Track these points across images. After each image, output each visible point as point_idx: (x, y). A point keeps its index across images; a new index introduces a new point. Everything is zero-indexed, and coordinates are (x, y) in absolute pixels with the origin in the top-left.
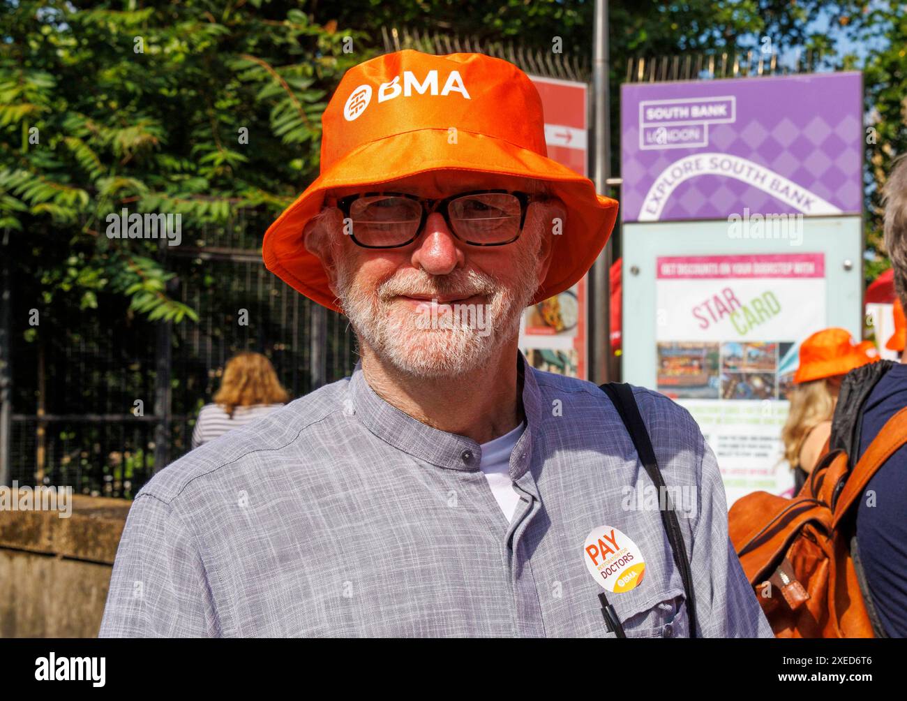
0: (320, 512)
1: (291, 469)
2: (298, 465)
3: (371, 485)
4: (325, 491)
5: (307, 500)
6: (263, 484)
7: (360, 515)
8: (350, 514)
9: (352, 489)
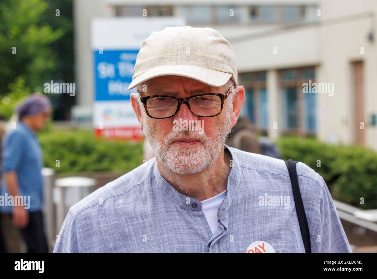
0: (132, 229)
1: (123, 208)
2: (126, 206)
3: (152, 217)
4: (135, 219)
5: (127, 222)
6: (111, 213)
7: (147, 231)
8: (143, 230)
9: (145, 219)
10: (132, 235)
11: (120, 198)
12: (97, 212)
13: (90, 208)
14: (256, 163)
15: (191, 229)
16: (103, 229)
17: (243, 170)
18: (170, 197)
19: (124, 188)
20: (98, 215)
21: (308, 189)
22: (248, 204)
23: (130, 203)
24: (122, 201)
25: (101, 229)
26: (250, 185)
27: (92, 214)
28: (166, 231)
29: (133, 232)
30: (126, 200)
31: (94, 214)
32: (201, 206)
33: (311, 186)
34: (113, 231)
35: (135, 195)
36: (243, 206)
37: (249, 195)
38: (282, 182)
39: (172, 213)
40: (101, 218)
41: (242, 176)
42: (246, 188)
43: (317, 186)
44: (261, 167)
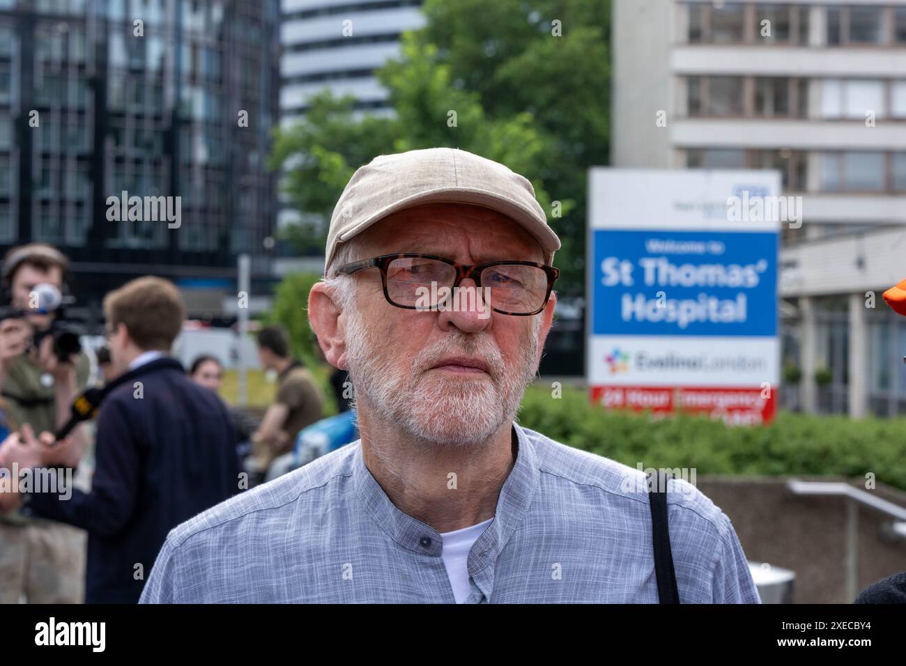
1: (275, 536)
2: (281, 532)
3: (332, 560)
4: (294, 561)
5: (277, 567)
6: (246, 546)
7: (316, 588)
8: (309, 586)
9: (315, 562)
10: (284, 594)
11: (273, 515)
12: (220, 542)
13: (205, 533)
14: (579, 468)
15: (412, 593)
16: (225, 577)
17: (544, 478)
18: (376, 517)
19: (285, 494)
20: (220, 546)
21: (687, 536)
22: (544, 551)
23: (290, 526)
24: (275, 521)
25: (222, 578)
26: (554, 512)
27: (207, 545)
28: (356, 592)
29: (286, 588)
30: (283, 521)
31: (211, 545)
32: (439, 544)
33: (696, 529)
34: (247, 583)
35: (304, 510)
36: (533, 554)
37: (550, 533)
38: (630, 515)
39: (375, 555)
40: (225, 554)
41: (540, 489)
42: (546, 516)
43: (710, 533)
44: (588, 476)
